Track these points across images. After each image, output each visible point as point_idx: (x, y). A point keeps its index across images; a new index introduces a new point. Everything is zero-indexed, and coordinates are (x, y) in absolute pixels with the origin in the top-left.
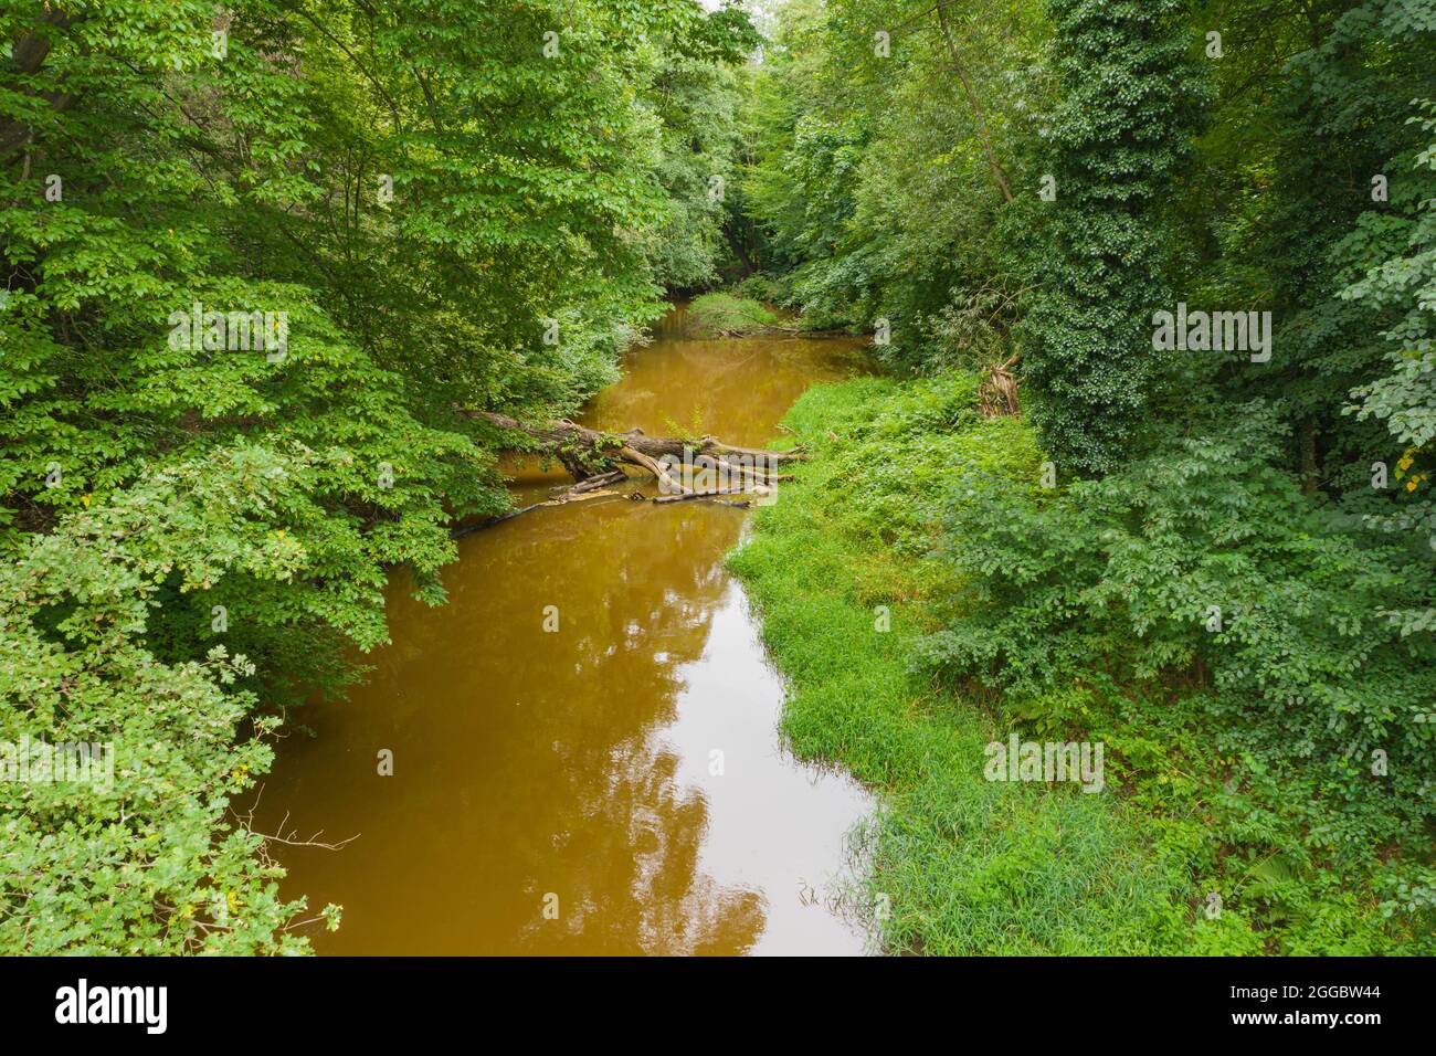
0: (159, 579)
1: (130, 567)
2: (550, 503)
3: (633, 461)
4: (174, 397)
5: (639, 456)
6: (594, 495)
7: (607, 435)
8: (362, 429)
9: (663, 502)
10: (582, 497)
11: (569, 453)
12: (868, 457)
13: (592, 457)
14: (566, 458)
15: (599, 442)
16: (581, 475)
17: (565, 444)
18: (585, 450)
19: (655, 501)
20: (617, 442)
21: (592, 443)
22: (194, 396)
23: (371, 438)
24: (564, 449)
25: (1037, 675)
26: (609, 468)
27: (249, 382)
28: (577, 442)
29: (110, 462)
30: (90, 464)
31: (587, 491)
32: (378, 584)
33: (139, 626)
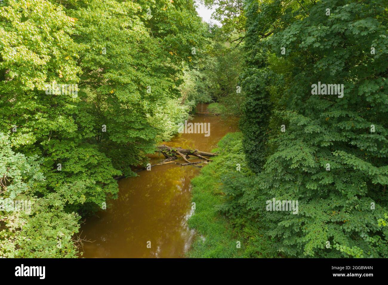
0: (65, 202)
1: (61, 200)
2: (159, 164)
3: (178, 154)
4: (70, 170)
5: (180, 153)
6: (169, 162)
7: (173, 149)
8: (102, 170)
9: (183, 165)
10: (166, 163)
11: (164, 152)
12: (227, 158)
13: (169, 153)
14: (164, 153)
15: (171, 150)
16: (167, 157)
17: (163, 150)
18: (168, 152)
19: (181, 165)
20: (175, 150)
21: (170, 150)
22: (73, 170)
23: (104, 172)
24: (163, 151)
25: (236, 215)
26: (173, 156)
27: (82, 166)
28: (166, 150)
29: (61, 179)
30: (58, 179)
31: (168, 161)
32: (104, 197)
33: (62, 209)
